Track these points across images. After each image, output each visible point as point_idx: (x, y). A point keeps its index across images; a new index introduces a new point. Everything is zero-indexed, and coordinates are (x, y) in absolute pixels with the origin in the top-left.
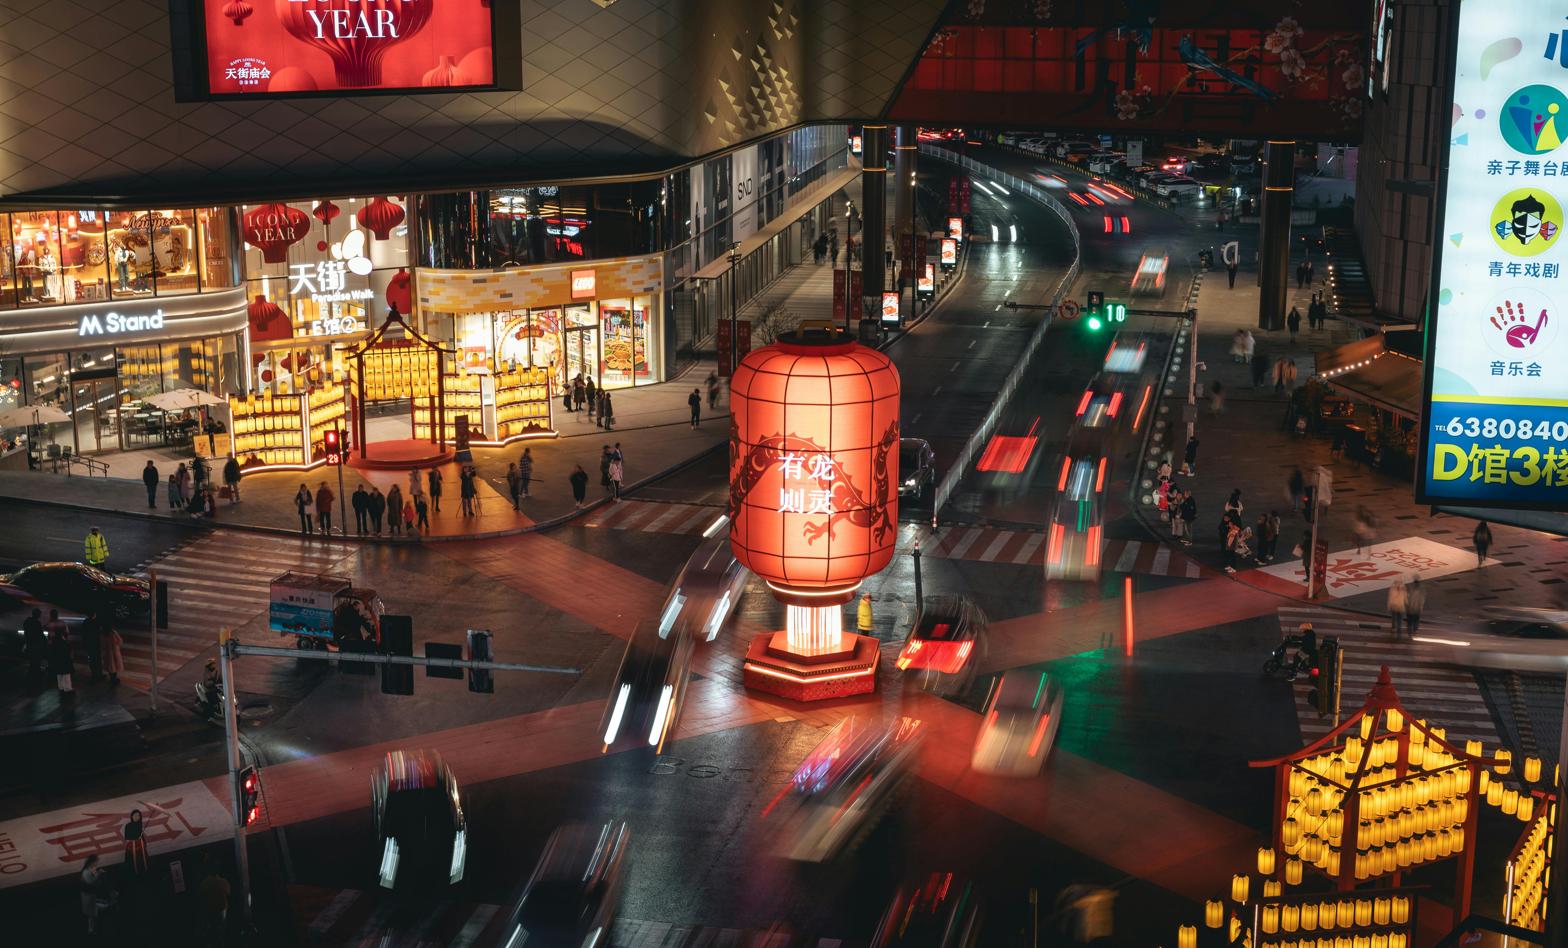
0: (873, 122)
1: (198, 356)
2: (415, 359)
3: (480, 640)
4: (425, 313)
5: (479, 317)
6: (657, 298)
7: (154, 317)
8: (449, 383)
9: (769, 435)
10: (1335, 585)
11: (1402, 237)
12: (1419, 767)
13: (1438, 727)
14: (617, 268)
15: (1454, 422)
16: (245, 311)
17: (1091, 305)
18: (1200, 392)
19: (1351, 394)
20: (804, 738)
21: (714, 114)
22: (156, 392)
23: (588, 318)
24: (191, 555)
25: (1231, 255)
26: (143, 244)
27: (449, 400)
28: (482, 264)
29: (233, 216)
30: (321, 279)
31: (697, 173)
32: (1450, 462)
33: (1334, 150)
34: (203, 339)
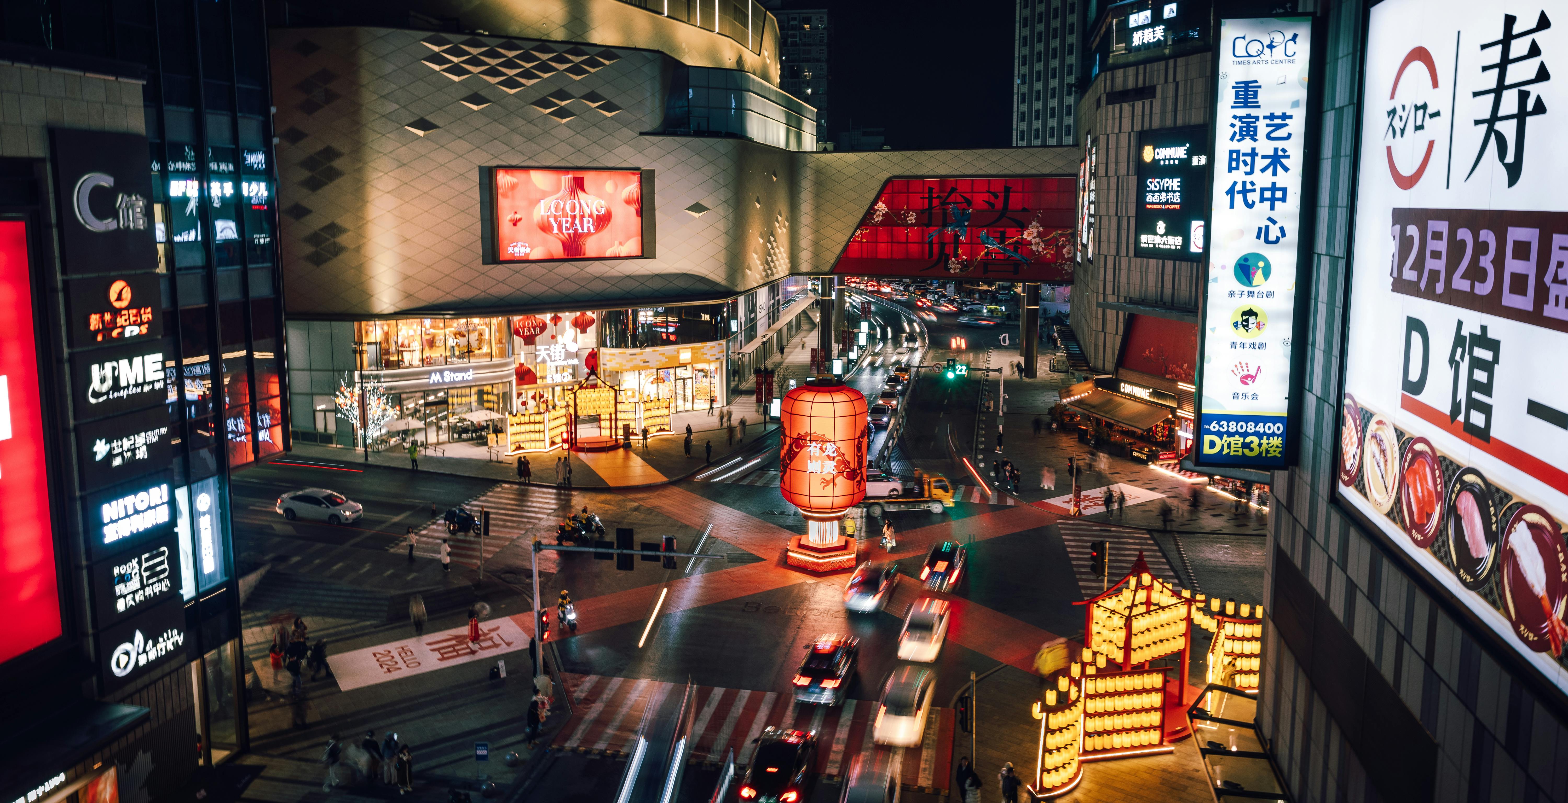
0: (826, 274)
1: (488, 393)
2: (603, 395)
3: (669, 541)
4: (604, 371)
5: (632, 373)
6: (722, 362)
7: (468, 373)
8: (619, 407)
9: (803, 433)
10: (1084, 509)
11: (1103, 331)
12: (1157, 604)
13: (1168, 583)
14: (702, 348)
15: (1214, 424)
16: (513, 371)
17: (949, 366)
18: (1005, 409)
19: (1080, 410)
20: (823, 591)
21: (750, 270)
22: (467, 412)
23: (688, 373)
24: (491, 497)
25: (1004, 341)
26: (464, 336)
27: (619, 416)
28: (634, 346)
29: (509, 321)
30: (552, 354)
31: (741, 300)
32: (1212, 444)
33: (1050, 288)
34: (492, 385)
